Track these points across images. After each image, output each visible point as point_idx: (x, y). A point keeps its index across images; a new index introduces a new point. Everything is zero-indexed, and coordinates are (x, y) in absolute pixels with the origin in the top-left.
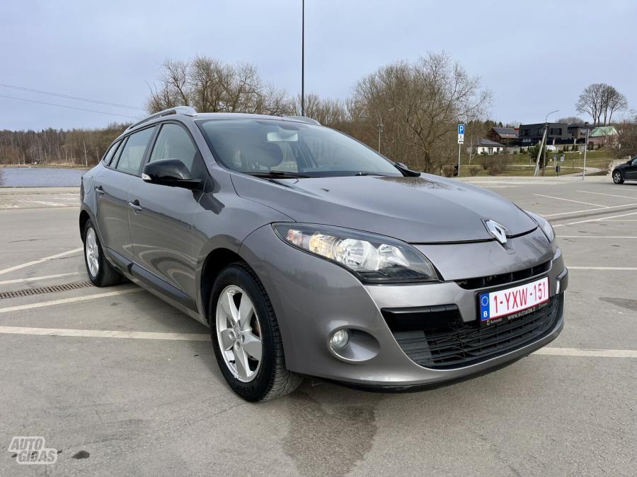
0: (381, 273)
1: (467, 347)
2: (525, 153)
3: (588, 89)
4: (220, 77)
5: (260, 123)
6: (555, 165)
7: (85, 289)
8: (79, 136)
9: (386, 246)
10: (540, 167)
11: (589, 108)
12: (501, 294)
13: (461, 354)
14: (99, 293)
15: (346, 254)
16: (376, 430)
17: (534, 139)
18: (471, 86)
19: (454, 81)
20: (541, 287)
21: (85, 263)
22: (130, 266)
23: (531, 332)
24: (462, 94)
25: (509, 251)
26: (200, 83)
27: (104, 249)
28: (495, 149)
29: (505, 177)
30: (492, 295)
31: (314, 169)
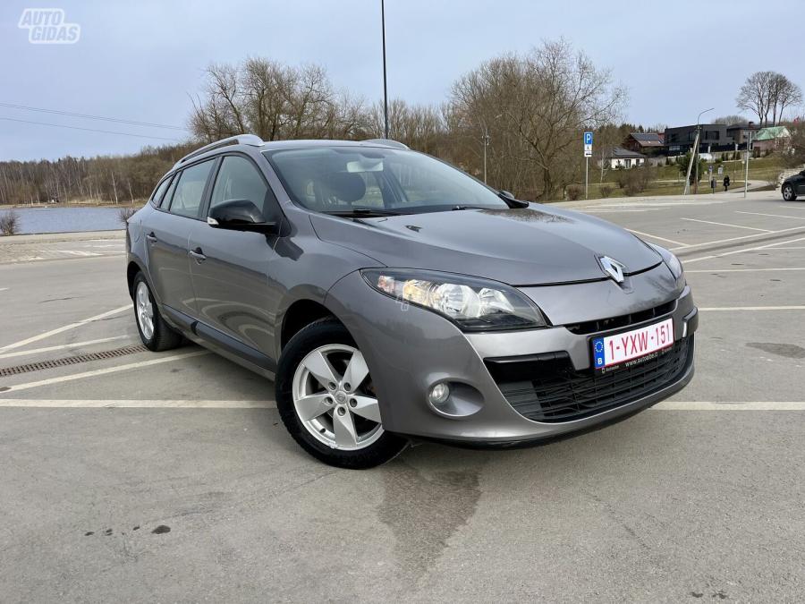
0: (482, 320)
1: (580, 397)
2: (672, 165)
3: (751, 79)
4: (280, 83)
5: (337, 151)
6: (711, 179)
7: (138, 354)
8: (105, 165)
9: (487, 290)
10: (692, 183)
11: (754, 103)
12: (617, 339)
13: (575, 406)
14: (155, 358)
15: (444, 301)
16: (480, 495)
17: (684, 146)
18: (600, 81)
19: (578, 76)
20: (665, 330)
21: (136, 323)
22: (194, 324)
23: (654, 380)
24: (588, 93)
25: (626, 291)
26: (254, 93)
27: (159, 305)
28: (634, 162)
29: (646, 198)
30: (607, 340)
31: (404, 204)
